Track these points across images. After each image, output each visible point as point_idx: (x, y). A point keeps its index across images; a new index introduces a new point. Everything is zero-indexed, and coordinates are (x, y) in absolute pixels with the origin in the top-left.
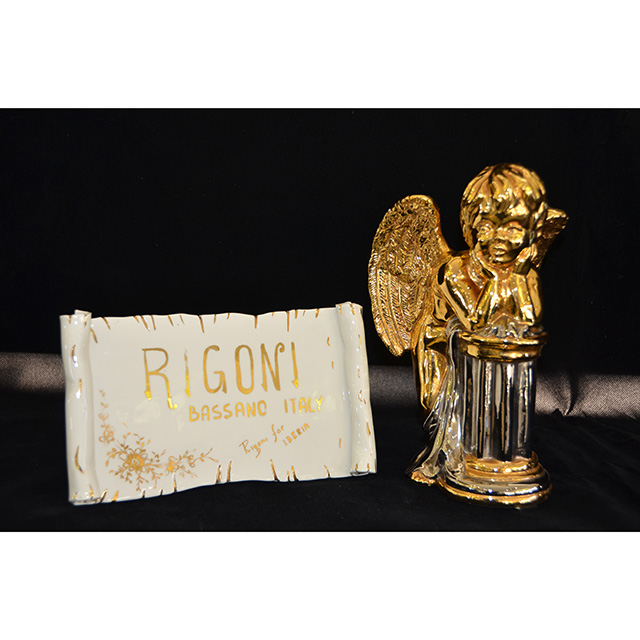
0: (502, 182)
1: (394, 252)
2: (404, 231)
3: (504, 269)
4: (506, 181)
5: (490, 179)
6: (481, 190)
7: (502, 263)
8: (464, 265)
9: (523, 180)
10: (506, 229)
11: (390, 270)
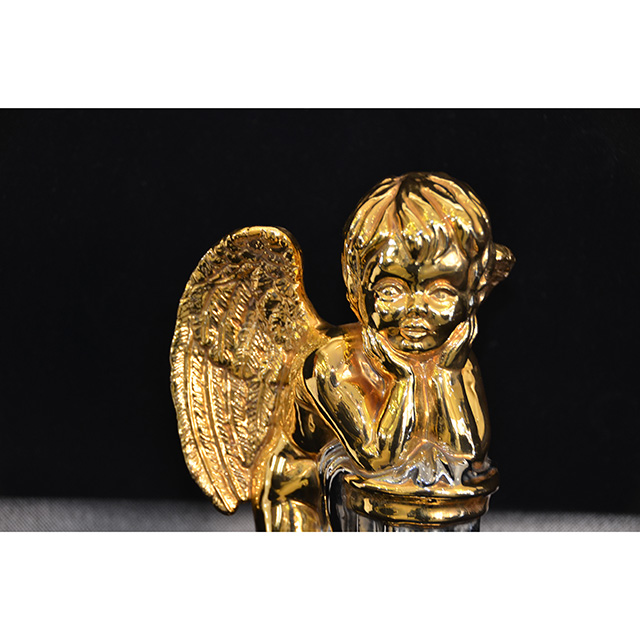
0: (418, 208)
1: (217, 325)
2: (236, 288)
3: (424, 360)
4: (426, 207)
5: (398, 201)
6: (384, 224)
7: (421, 350)
8: (351, 351)
9: (457, 206)
10: (427, 292)
11: (211, 358)
